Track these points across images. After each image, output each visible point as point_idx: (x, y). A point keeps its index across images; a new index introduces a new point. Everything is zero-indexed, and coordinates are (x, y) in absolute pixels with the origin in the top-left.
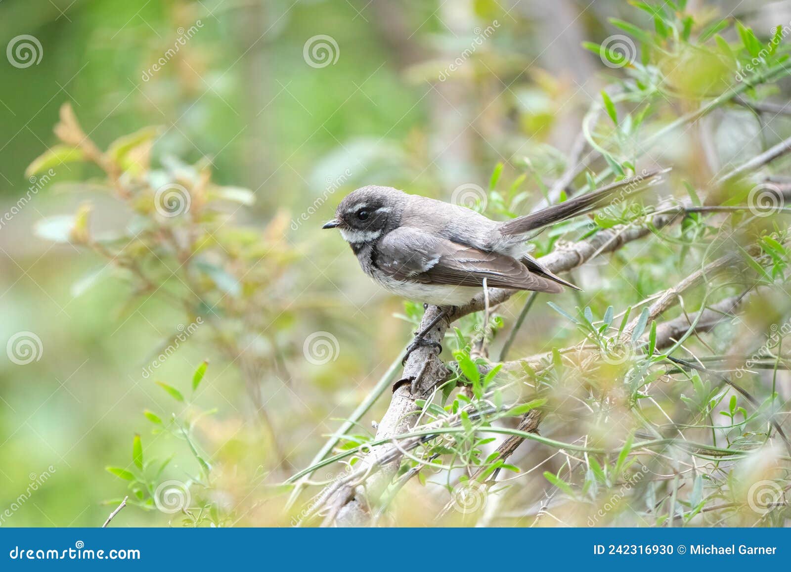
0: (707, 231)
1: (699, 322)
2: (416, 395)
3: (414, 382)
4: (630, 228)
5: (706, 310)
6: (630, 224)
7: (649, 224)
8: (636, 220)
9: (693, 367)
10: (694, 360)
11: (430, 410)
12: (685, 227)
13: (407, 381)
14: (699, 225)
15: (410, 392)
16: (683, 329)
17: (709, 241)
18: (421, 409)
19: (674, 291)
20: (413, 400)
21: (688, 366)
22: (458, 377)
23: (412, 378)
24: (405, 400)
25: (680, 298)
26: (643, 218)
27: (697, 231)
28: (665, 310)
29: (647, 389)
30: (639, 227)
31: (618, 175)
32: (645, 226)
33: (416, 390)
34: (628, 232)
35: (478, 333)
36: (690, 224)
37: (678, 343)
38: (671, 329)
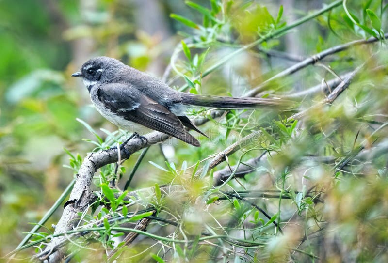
0: (241, 121)
1: (236, 172)
2: (77, 209)
3: (76, 202)
4: (198, 118)
5: (241, 164)
6: (198, 115)
7: (208, 116)
8: (201, 113)
9: (234, 196)
10: (234, 192)
11: (85, 217)
12: (228, 118)
13: (72, 202)
14: (237, 117)
15: (74, 207)
16: (227, 175)
17: (242, 127)
18: (80, 217)
19: (223, 153)
20: (76, 212)
21: (231, 195)
22: (101, 199)
23: (75, 200)
24: (71, 212)
25: (227, 157)
26: (205, 112)
27: (235, 121)
28: (218, 164)
29: (207, 208)
30: (203, 117)
31: (191, 88)
32: (206, 117)
33: (77, 207)
34: (196, 120)
35: (111, 176)
36: (231, 117)
37: (225, 183)
38: (220, 175)
